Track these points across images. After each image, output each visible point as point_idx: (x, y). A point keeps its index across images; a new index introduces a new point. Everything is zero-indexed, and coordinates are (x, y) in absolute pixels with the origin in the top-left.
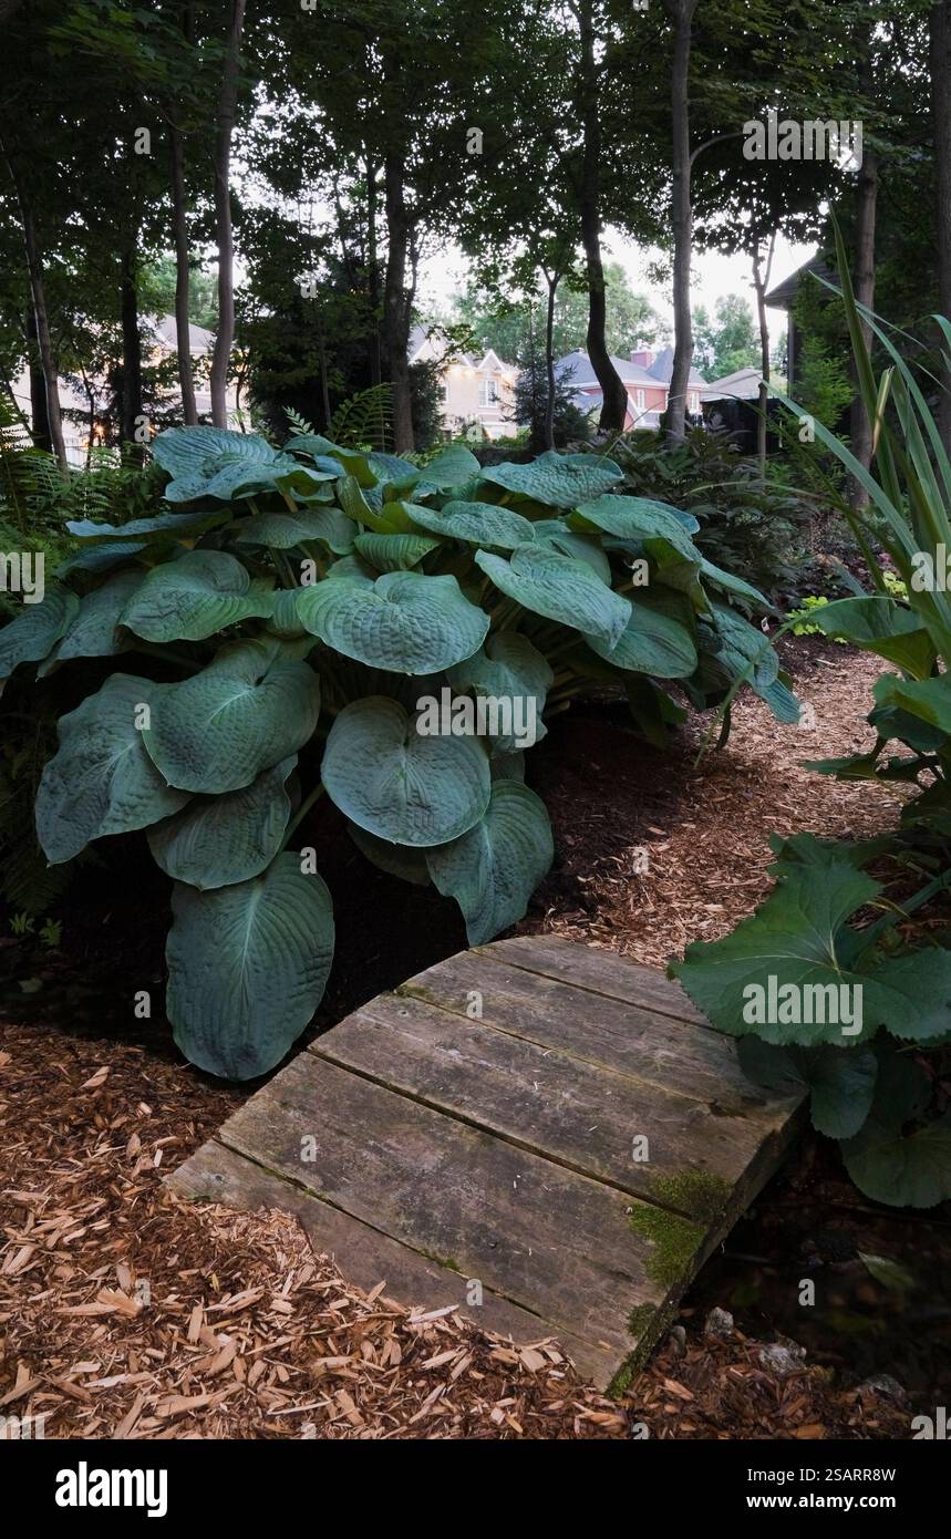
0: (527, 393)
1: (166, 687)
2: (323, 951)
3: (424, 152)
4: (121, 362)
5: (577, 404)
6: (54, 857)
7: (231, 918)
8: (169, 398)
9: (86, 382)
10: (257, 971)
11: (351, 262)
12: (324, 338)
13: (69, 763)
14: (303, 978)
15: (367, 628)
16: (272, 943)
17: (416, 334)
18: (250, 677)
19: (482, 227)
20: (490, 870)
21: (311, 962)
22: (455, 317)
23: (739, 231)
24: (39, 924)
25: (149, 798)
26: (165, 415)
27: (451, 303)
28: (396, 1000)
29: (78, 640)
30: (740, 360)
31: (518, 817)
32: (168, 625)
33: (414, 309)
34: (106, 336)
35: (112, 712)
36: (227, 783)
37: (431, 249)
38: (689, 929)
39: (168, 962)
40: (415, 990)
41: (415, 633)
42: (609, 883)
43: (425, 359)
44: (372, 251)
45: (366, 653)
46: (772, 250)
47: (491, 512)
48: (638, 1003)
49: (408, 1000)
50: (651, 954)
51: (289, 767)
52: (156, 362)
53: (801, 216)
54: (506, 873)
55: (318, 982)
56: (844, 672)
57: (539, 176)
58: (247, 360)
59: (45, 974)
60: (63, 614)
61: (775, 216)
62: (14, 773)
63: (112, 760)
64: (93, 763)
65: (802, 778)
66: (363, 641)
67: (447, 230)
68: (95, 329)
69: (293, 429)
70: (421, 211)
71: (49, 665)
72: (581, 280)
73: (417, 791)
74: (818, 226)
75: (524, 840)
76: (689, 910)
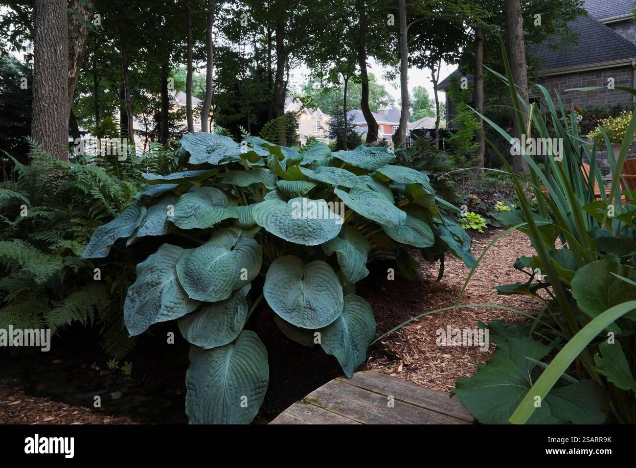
0: (335, 126)
1: (188, 250)
2: (263, 379)
3: (292, 25)
4: (160, 110)
5: (356, 131)
6: (132, 333)
7: (219, 363)
8: (180, 126)
9: (145, 118)
10: (231, 390)
11: (260, 70)
12: (249, 101)
13: (141, 286)
14: (253, 393)
15: (286, 223)
16: (238, 376)
17: (288, 100)
18: (229, 246)
19: (317, 56)
20: (348, 339)
21: (257, 385)
22: (303, 94)
23: (426, 59)
24: (121, 364)
25: (180, 304)
26: (178, 133)
27: (301, 88)
28: (303, 406)
29: (147, 228)
30: (424, 113)
31: (358, 311)
32: (190, 221)
33: (287, 90)
34: (154, 99)
35: (163, 262)
36: (217, 297)
37: (295, 65)
38: (436, 367)
39: (187, 385)
40: (312, 400)
41: (309, 226)
42: (396, 344)
43: (291, 111)
44: (269, 65)
45: (286, 235)
46: (440, 67)
47: (339, 171)
48: (421, 405)
49: (309, 405)
50: (421, 379)
51: (247, 289)
52: (175, 110)
53: (451, 53)
54: (355, 339)
55: (261, 395)
56: (484, 245)
57: (340, 35)
58: (215, 110)
59: (124, 390)
60: (139, 216)
61: (440, 53)
62: (112, 291)
63: (162, 285)
64: (153, 286)
65: (475, 293)
66: (284, 229)
67: (302, 57)
68: (149, 96)
69: (243, 136)
70: (290, 49)
71: (133, 239)
72: (358, 78)
73: (309, 302)
74: (458, 57)
75: (362, 323)
76: (435, 357)
